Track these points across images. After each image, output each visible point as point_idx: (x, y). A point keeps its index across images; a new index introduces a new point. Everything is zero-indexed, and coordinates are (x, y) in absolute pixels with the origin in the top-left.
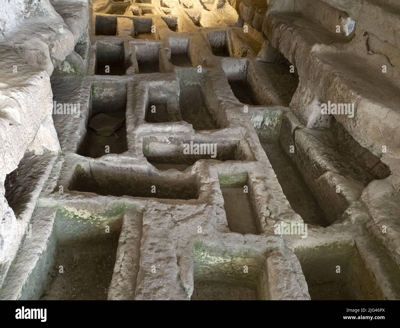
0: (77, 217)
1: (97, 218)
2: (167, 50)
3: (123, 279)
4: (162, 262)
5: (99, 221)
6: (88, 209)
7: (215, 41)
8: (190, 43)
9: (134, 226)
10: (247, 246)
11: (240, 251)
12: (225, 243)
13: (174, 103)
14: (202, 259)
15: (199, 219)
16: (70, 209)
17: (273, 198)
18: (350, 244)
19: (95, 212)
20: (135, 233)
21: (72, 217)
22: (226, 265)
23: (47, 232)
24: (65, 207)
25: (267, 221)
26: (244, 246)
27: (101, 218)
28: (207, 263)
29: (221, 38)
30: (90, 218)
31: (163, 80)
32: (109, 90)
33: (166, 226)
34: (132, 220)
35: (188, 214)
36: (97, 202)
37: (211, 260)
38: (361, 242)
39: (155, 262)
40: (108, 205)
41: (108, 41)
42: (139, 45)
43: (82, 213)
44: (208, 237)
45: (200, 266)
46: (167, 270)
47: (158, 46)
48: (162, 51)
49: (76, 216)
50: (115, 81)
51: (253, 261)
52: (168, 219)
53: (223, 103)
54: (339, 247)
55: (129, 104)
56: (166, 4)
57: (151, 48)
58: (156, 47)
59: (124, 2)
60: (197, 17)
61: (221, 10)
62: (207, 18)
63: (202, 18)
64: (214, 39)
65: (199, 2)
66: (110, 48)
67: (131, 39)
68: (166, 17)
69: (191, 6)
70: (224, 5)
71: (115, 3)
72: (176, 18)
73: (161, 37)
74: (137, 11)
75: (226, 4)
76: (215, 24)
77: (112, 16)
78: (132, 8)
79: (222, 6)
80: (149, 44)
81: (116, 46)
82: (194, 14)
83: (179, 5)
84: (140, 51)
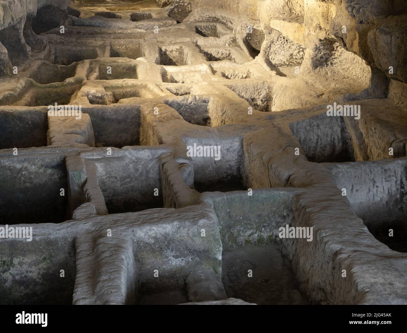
2: (182, 164)
7: (315, 141)
8: (245, 148)
13: (207, 279)
29: (330, 132)
31: (173, 221)
32: (27, 260)
41: (25, 160)
42: (107, 160)
47: (159, 158)
48: (170, 167)
50: (44, 234)
53: (343, 256)
55: (81, 277)
56: (176, 79)
57: (140, 166)
58: (153, 162)
59: (65, 83)
60: (262, 96)
61: (323, 70)
62: (287, 94)
63: (275, 98)
64: (312, 138)
65: (265, 66)
66: (31, 178)
67: (86, 149)
68: (178, 100)
69: (245, 78)
70: (331, 56)
71: (41, 87)
72: (205, 101)
73: (164, 139)
74: (100, 95)
75: (335, 53)
76: (310, 103)
77: (35, 109)
78: (88, 92)
79: (325, 59)
80: (133, 158)
81: (45, 172)
82: (253, 90)
83: (211, 76)
84: (110, 177)
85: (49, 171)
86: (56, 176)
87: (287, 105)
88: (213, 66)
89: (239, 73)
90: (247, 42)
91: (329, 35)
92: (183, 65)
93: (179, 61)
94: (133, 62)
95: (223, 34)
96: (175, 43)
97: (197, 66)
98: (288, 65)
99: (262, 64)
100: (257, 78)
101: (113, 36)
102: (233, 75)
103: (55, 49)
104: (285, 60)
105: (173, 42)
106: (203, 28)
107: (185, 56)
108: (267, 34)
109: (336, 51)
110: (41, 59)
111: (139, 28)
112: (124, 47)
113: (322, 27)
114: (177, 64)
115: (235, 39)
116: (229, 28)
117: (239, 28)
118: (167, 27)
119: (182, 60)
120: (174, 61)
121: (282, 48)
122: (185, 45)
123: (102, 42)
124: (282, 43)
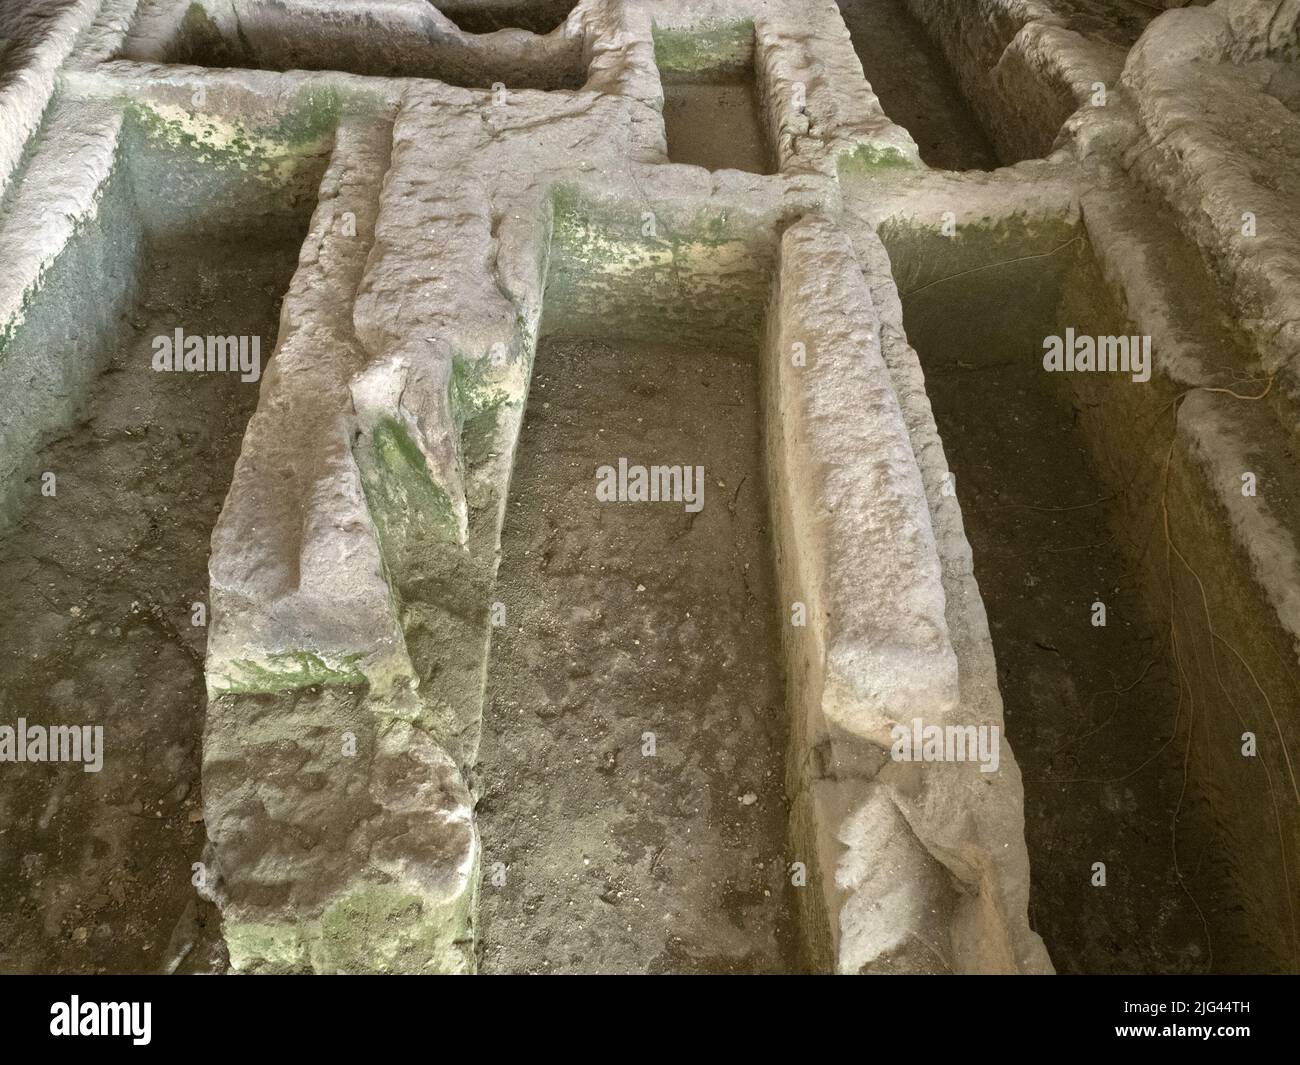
0: (193, 144)
1: (258, 149)
3: (326, 277)
4: (442, 224)
5: (265, 160)
6: (225, 111)
9: (367, 156)
10: (720, 202)
11: (699, 218)
12: (648, 190)
14: (585, 256)
15: (574, 126)
16: (169, 112)
17: (827, 85)
18: (1066, 221)
19: (245, 123)
20: (369, 171)
21: (178, 141)
22: (659, 276)
23: (92, 162)
24: (150, 103)
25: (798, 143)
26: (710, 201)
27: (274, 150)
28: (599, 271)
30: (235, 149)
33: (463, 142)
34: (360, 142)
35: (537, 114)
36: (247, 87)
37: (612, 259)
38: (1099, 207)
39: (421, 224)
40: (284, 98)
43: (208, 129)
44: (596, 175)
45: (581, 283)
46: (453, 244)
49: (192, 138)
51: (739, 255)
52: (472, 124)
54: (1030, 233)
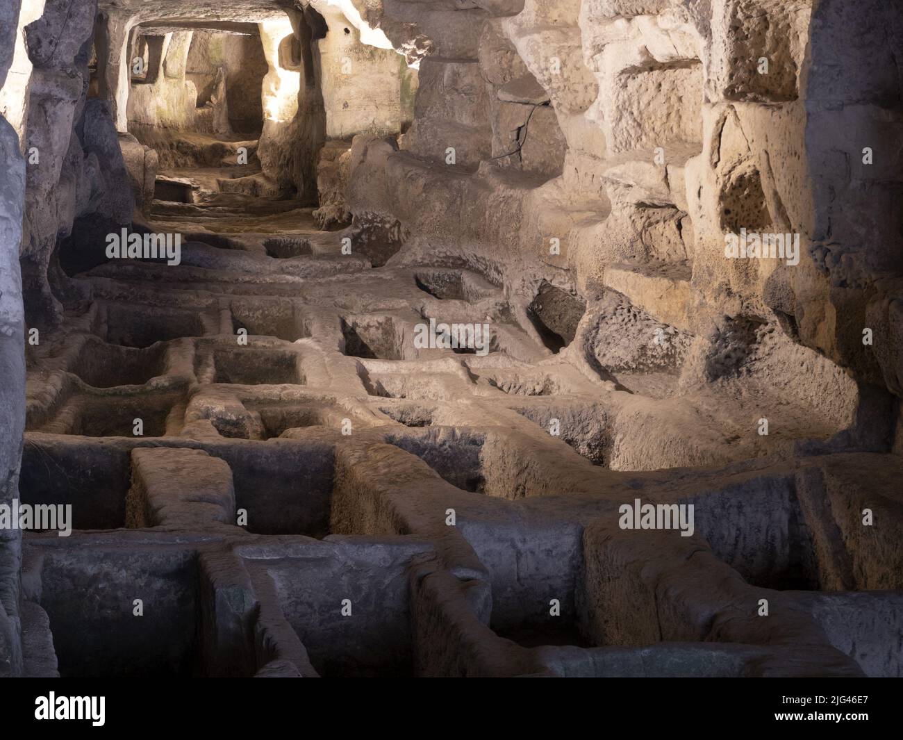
2: (469, 580)
7: (732, 541)
8: (588, 550)
29: (765, 521)
41: (107, 556)
42: (291, 564)
47: (409, 565)
48: (441, 587)
56: (388, 389)
57: (364, 582)
58: (395, 574)
59: (149, 388)
60: (589, 435)
61: (732, 384)
62: (654, 433)
63: (621, 440)
64: (726, 533)
65: (586, 369)
66: (116, 598)
67: (243, 539)
68: (416, 437)
69: (540, 394)
70: (748, 354)
71: (96, 395)
72: (474, 442)
73: (412, 523)
74: (234, 418)
75: (757, 349)
76: (712, 455)
77: (102, 442)
78: (208, 409)
79: (734, 361)
80: (350, 563)
81: (148, 585)
82: (571, 420)
83: (470, 386)
84: (297, 604)
85: (159, 584)
86: (172, 596)
87: (651, 459)
88: (469, 366)
89: (526, 382)
90: (534, 315)
91: (748, 307)
92: (391, 359)
93: (382, 349)
94: (289, 347)
95: (479, 296)
96: (375, 310)
97: (434, 363)
98: (634, 370)
99: (578, 364)
100: (579, 395)
101: (231, 288)
102: (512, 386)
103: (108, 311)
104: (629, 358)
105: (370, 308)
106: (431, 280)
107: (397, 339)
108: (591, 300)
109: (760, 343)
110: (85, 332)
111: (291, 273)
112: (258, 313)
113: (735, 289)
114: (378, 356)
115: (506, 306)
116: (491, 283)
117: (517, 284)
118: (353, 273)
119: (391, 348)
120: (372, 349)
121: (624, 331)
122: (397, 315)
123: (210, 301)
124: (623, 320)
